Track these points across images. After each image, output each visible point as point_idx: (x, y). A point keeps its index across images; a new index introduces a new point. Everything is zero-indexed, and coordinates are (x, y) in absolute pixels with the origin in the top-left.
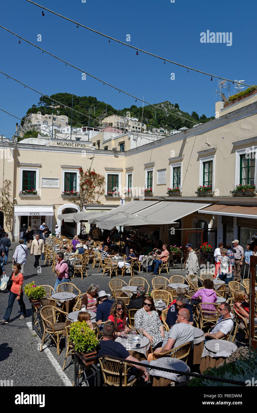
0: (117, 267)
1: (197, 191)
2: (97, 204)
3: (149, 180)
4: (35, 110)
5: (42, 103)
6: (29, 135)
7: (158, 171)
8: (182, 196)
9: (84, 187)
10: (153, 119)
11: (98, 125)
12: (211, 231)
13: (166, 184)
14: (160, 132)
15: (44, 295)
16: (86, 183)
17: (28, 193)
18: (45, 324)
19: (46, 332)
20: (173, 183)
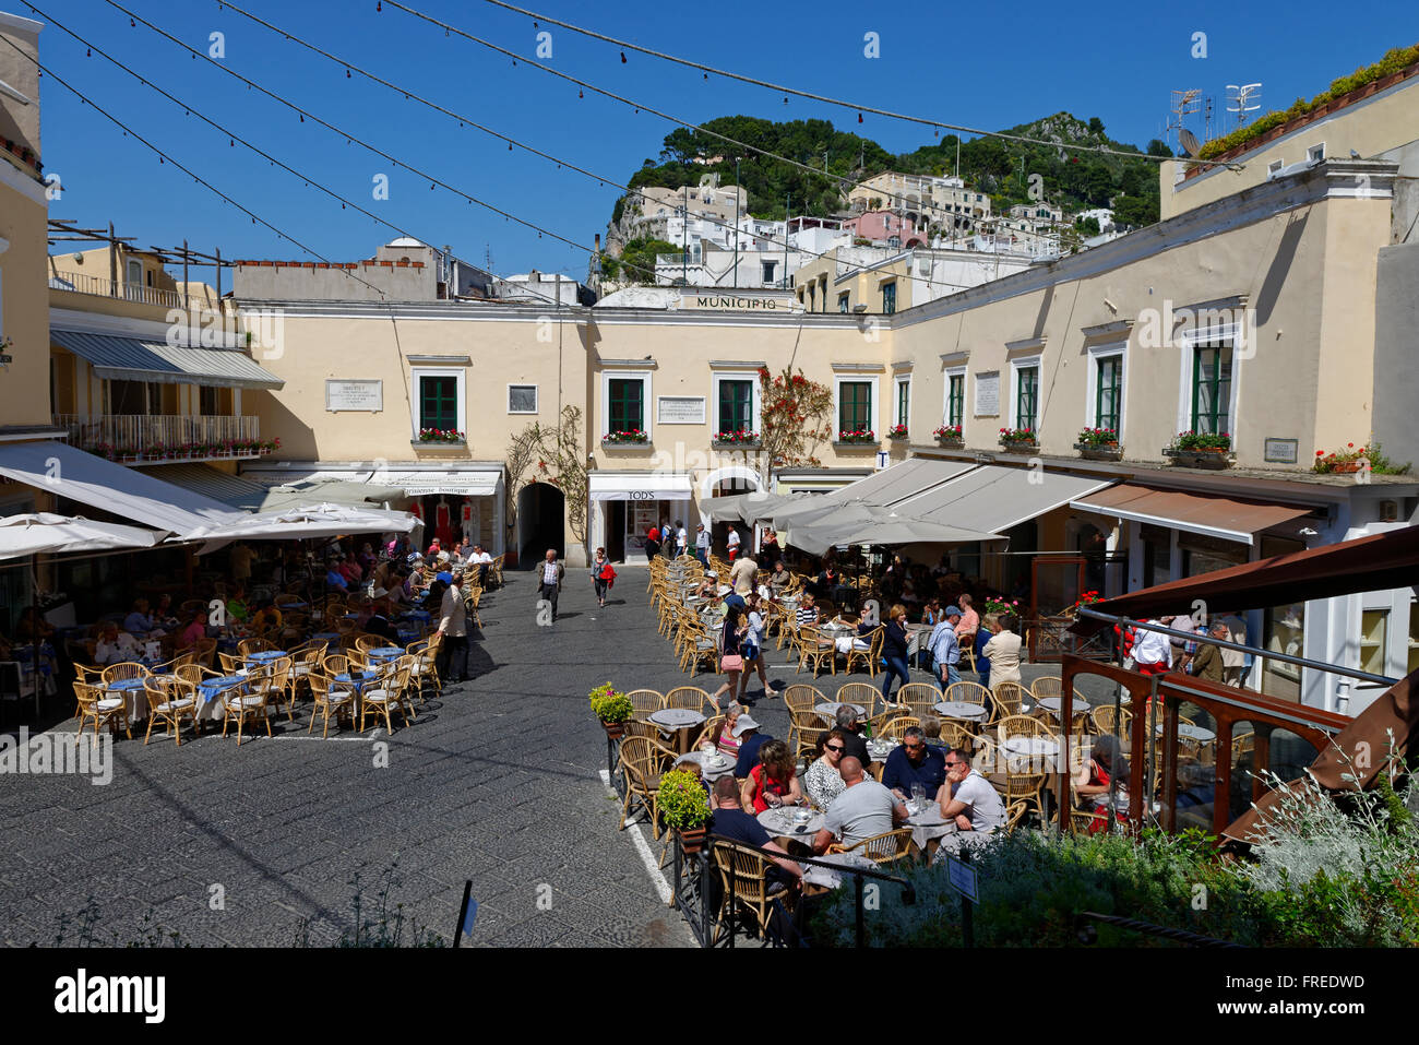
0: (832, 651)
1: (1078, 442)
2: (810, 466)
3: (956, 400)
4: (651, 175)
5: (671, 153)
6: (635, 252)
7: (977, 375)
8: (1041, 452)
9: (775, 420)
10: (1015, 176)
11: (837, 208)
12: (1113, 560)
13: (998, 416)
14: (1038, 215)
15: (630, 714)
16: (778, 408)
17: (625, 439)
18: (631, 776)
19: (631, 792)
20: (1016, 414)
